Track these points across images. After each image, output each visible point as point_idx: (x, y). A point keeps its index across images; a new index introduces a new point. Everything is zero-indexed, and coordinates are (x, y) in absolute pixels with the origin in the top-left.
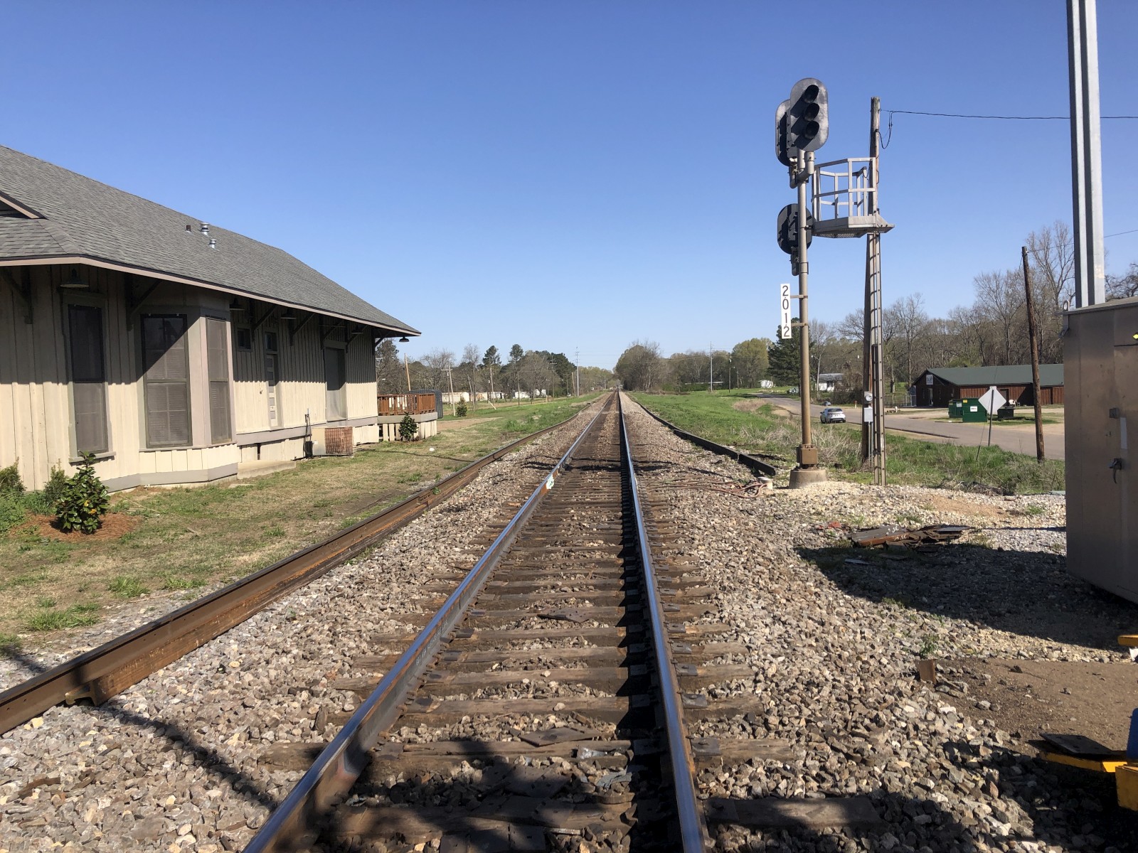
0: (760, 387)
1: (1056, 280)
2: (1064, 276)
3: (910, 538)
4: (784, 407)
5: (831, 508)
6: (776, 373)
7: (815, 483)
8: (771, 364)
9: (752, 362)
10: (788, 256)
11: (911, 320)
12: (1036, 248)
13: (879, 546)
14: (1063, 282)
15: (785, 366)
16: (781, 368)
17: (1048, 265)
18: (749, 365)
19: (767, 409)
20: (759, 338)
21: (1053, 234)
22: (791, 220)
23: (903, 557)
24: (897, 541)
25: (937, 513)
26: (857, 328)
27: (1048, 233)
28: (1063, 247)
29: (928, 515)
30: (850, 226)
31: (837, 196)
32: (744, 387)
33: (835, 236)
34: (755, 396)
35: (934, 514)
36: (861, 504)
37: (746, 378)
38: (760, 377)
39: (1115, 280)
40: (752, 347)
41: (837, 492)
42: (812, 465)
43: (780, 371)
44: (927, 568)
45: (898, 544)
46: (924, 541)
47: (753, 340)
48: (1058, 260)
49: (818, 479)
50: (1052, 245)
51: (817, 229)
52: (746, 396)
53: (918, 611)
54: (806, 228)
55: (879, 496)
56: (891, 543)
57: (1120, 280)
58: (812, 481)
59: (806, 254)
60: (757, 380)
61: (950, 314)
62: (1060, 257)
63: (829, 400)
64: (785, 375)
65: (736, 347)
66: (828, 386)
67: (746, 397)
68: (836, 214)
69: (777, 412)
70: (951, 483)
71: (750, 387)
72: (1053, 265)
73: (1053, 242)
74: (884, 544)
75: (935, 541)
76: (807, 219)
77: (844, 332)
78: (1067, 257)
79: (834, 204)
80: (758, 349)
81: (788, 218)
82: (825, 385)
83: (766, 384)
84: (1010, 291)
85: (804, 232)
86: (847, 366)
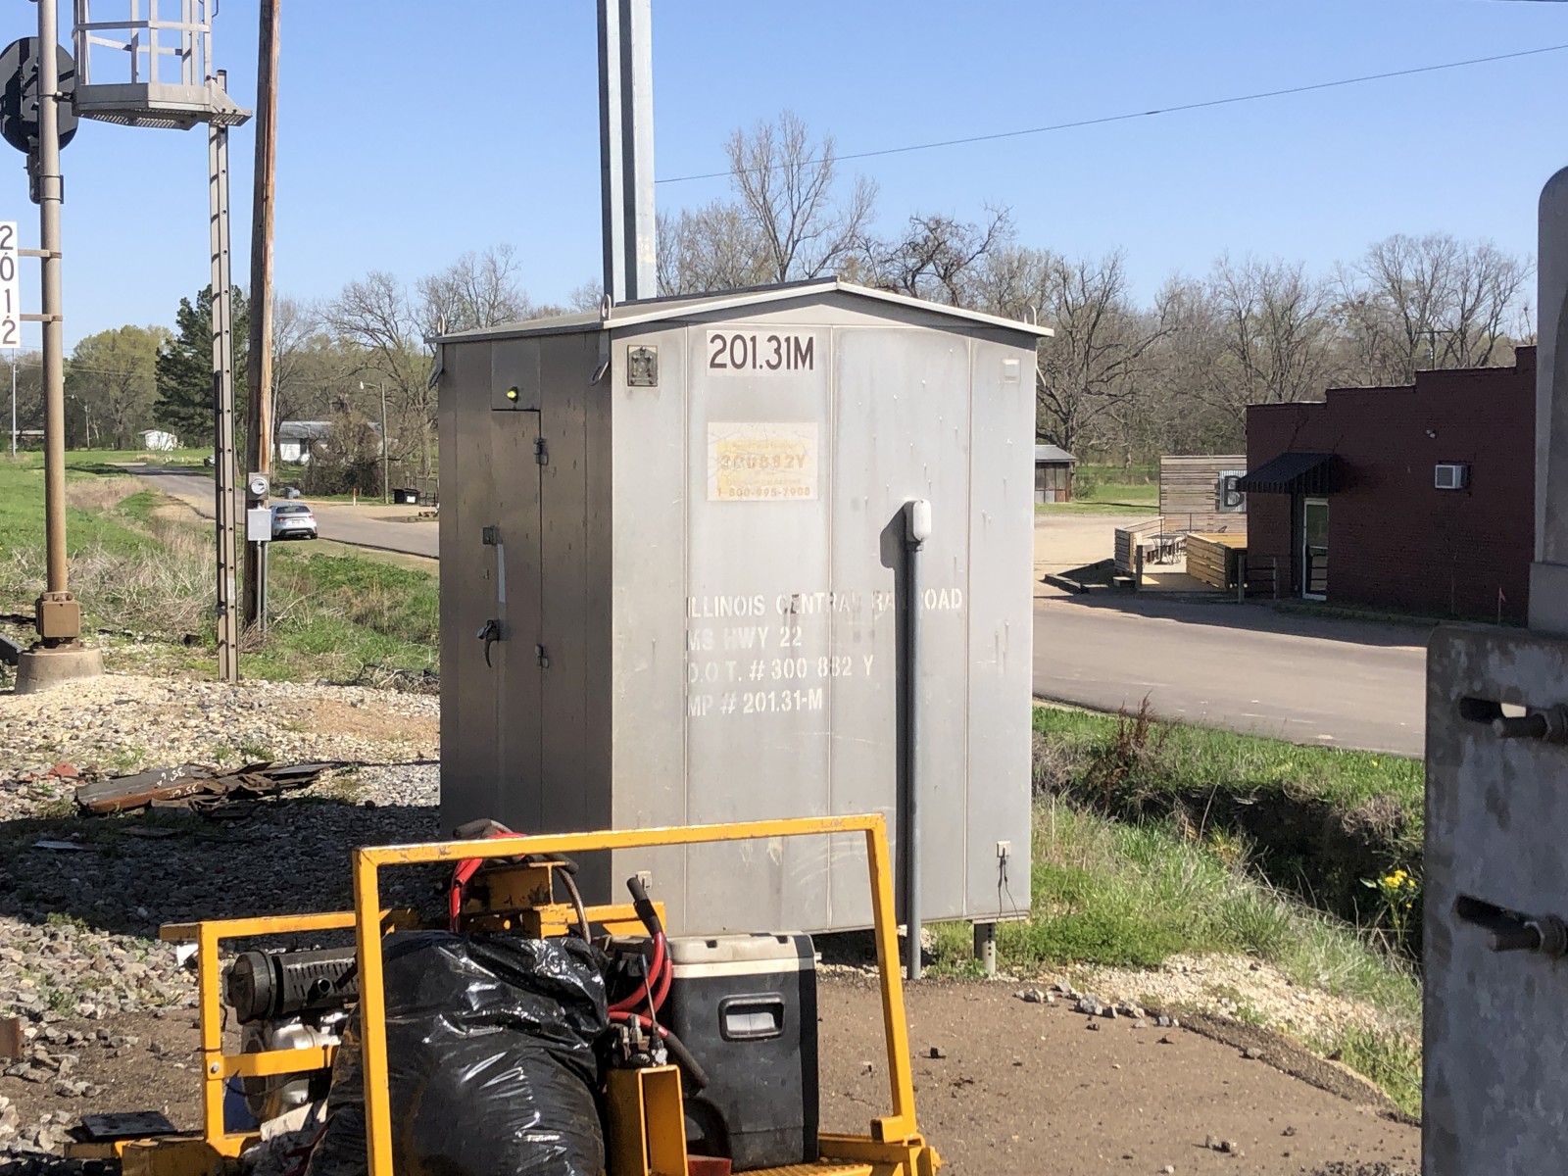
0: (143, 447)
1: (782, 238)
2: (796, 231)
3: (207, 791)
4: (187, 499)
5: (83, 735)
6: (174, 414)
7: (72, 681)
8: (163, 392)
9: (124, 384)
10: (22, 157)
11: (492, 307)
12: (746, 165)
13: (135, 812)
14: (795, 243)
15: (198, 398)
16: (187, 402)
17: (767, 209)
18: (115, 392)
19: (142, 503)
20: (142, 326)
21: (778, 140)
22: (28, 74)
23: (170, 831)
24: (177, 798)
25: (312, 737)
26: (369, 317)
27: (768, 136)
28: (795, 168)
29: (290, 741)
30: (152, 105)
31: (135, 31)
32: (103, 445)
33: (132, 122)
34: (123, 471)
35: (303, 740)
36: (155, 722)
37: (109, 423)
38: (142, 425)
39: (882, 249)
40: (123, 346)
41: (113, 698)
42: (68, 640)
43: (184, 411)
44: (204, 851)
45: (176, 804)
46: (232, 796)
47: (126, 331)
48: (785, 197)
49: (80, 670)
50: (776, 162)
51: (81, 102)
52: (99, 470)
53: (111, 934)
54: (56, 98)
55: (202, 706)
56: (161, 804)
57: (891, 250)
58: (64, 676)
59: (56, 159)
60: (138, 428)
61: (576, 297)
62: (790, 189)
63: (296, 486)
64: (198, 420)
65: (81, 345)
66: (303, 452)
67: (99, 472)
68: (135, 74)
69: (167, 511)
70: (378, 674)
71: (118, 448)
72: (776, 207)
73: (777, 157)
74: (148, 806)
75: (254, 795)
76: (61, 78)
77: (339, 324)
78: (803, 191)
79: (128, 48)
80: (138, 353)
81: (20, 68)
82: (297, 447)
83: (160, 440)
84: (688, 256)
85: (52, 107)
86: (341, 405)
